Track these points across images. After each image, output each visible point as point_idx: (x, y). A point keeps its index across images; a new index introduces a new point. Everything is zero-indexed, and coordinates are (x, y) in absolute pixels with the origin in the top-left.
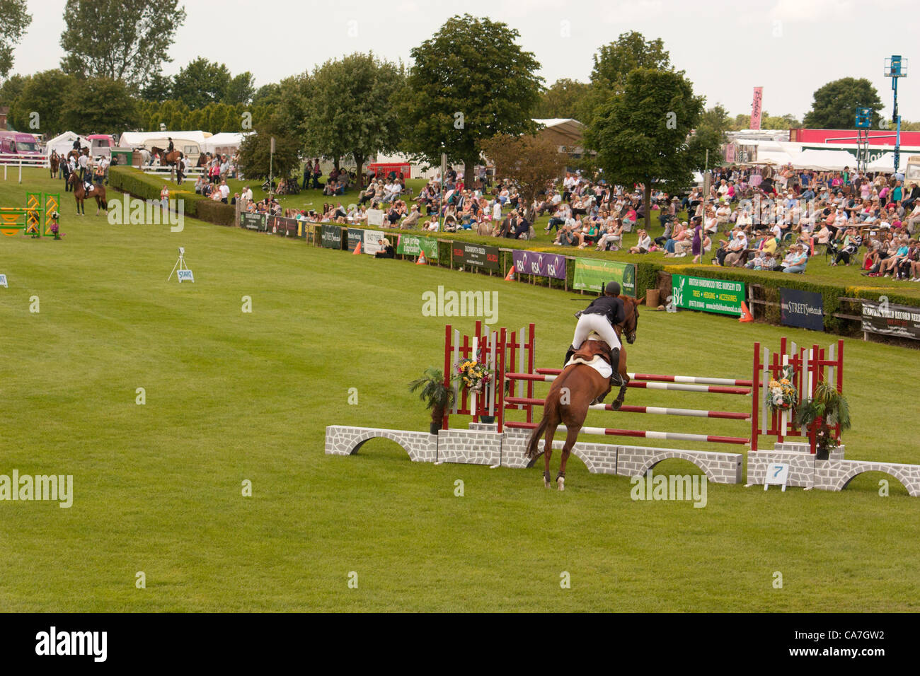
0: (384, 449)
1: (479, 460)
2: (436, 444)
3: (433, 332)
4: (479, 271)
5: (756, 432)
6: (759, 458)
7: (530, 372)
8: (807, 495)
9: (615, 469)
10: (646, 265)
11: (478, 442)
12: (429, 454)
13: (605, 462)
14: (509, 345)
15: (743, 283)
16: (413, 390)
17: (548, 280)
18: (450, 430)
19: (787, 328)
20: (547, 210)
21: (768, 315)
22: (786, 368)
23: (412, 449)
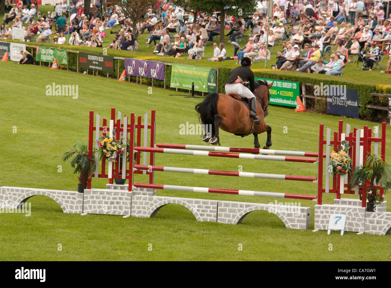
0: (41, 204)
1: (115, 212)
2: (82, 200)
3: (69, 118)
4: (99, 74)
5: (321, 191)
6: (324, 210)
7: (152, 146)
8: (360, 238)
9: (216, 218)
10: (225, 70)
11: (114, 199)
12: (77, 208)
13: (209, 213)
14: (136, 126)
15: (298, 83)
16: (65, 159)
17: (151, 81)
18: (92, 190)
19: (331, 116)
20: (147, 29)
21: (317, 106)
22: (344, 142)
23: (64, 204)
